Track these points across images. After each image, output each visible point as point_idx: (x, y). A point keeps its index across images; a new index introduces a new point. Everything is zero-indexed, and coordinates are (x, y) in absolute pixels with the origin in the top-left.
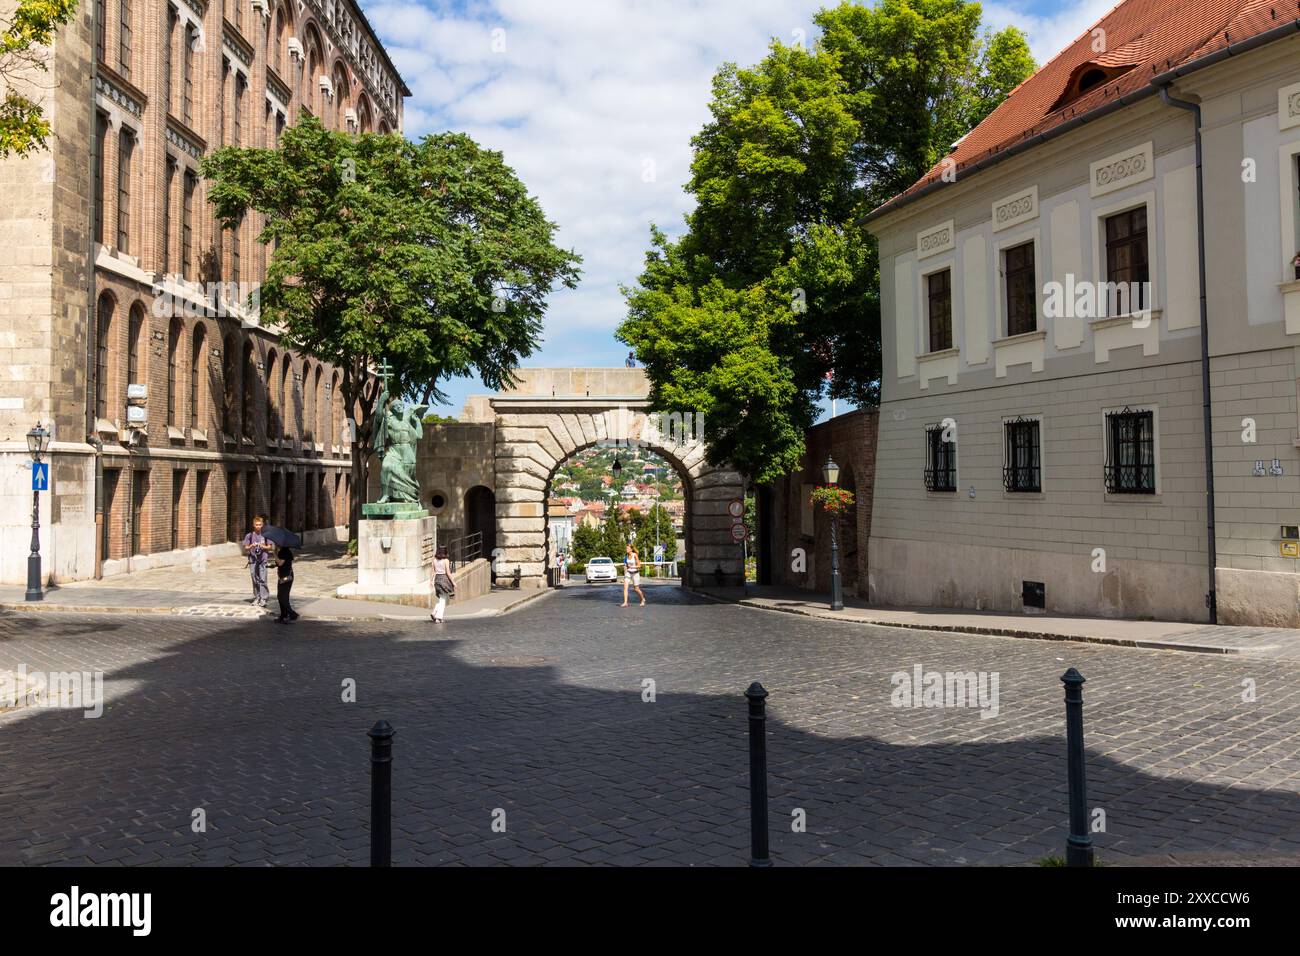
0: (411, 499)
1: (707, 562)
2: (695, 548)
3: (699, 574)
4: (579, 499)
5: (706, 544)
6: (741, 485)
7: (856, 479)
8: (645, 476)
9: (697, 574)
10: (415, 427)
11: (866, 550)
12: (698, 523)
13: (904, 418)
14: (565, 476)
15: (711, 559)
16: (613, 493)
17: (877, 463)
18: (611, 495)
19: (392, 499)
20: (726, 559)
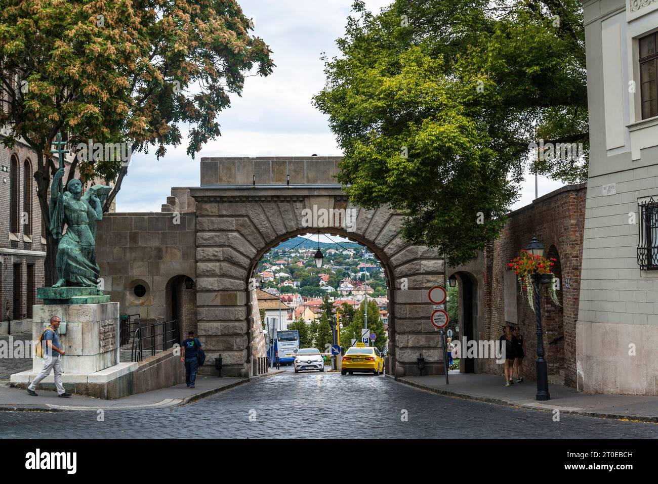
0: (89, 282)
1: (409, 351)
2: (397, 337)
3: (402, 363)
4: (299, 295)
5: (408, 333)
6: (443, 273)
7: (562, 261)
8: (360, 274)
9: (399, 362)
10: (95, 208)
11: (573, 336)
12: (400, 311)
13: (613, 192)
14: (287, 275)
15: (413, 348)
16: (330, 289)
17: (586, 244)
18: (329, 291)
19: (68, 283)
20: (429, 348)
